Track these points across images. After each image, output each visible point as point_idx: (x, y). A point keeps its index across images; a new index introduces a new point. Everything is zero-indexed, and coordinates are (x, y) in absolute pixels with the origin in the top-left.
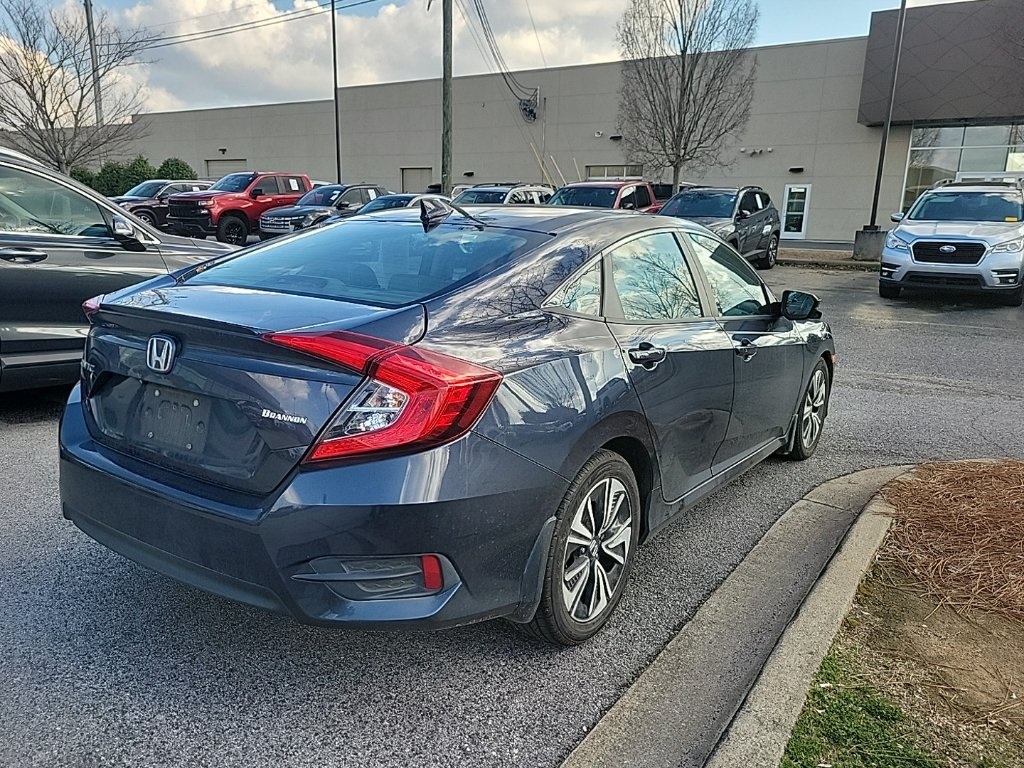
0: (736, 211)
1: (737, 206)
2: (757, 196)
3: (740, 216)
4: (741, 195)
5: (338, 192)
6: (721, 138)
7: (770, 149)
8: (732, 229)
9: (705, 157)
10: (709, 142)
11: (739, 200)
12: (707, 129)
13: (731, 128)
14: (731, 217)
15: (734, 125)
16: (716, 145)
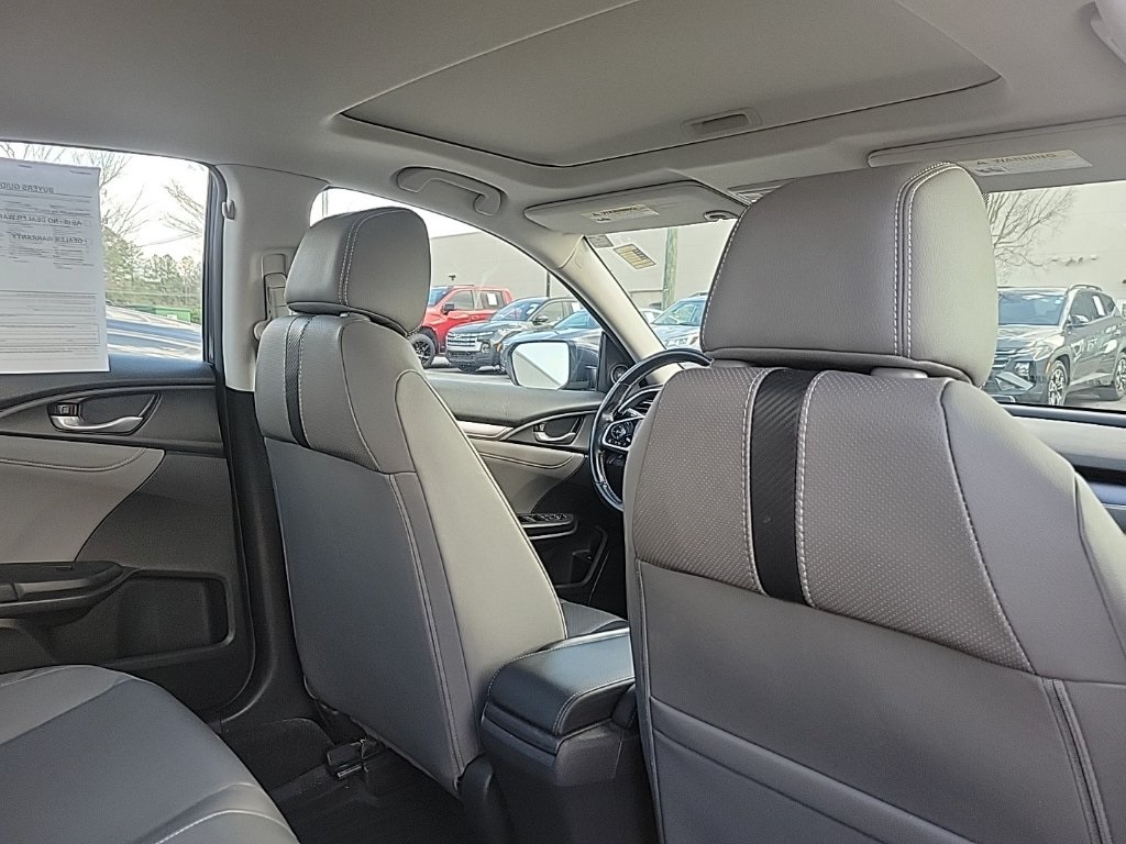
0: (1066, 316)
1: (1066, 312)
2: (1096, 299)
3: (1073, 324)
4: (1072, 295)
5: (536, 306)
6: (1030, 231)
7: (1093, 256)
8: (1058, 341)
9: (1008, 256)
10: (1014, 236)
11: (1069, 305)
12: (1011, 219)
13: (1048, 217)
14: (1057, 325)
15: (1050, 214)
16: (1025, 241)
